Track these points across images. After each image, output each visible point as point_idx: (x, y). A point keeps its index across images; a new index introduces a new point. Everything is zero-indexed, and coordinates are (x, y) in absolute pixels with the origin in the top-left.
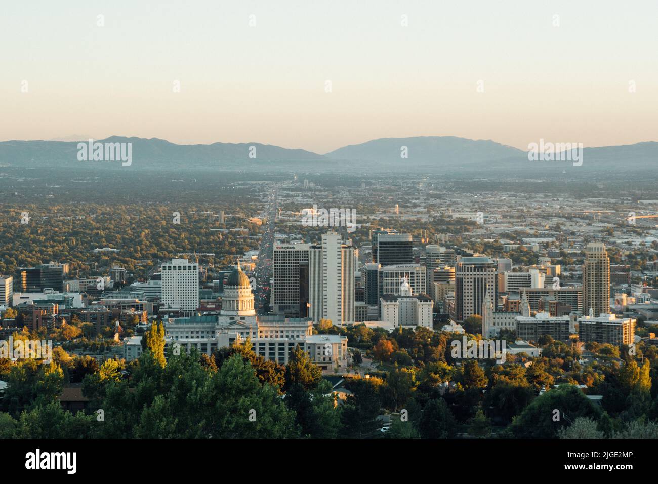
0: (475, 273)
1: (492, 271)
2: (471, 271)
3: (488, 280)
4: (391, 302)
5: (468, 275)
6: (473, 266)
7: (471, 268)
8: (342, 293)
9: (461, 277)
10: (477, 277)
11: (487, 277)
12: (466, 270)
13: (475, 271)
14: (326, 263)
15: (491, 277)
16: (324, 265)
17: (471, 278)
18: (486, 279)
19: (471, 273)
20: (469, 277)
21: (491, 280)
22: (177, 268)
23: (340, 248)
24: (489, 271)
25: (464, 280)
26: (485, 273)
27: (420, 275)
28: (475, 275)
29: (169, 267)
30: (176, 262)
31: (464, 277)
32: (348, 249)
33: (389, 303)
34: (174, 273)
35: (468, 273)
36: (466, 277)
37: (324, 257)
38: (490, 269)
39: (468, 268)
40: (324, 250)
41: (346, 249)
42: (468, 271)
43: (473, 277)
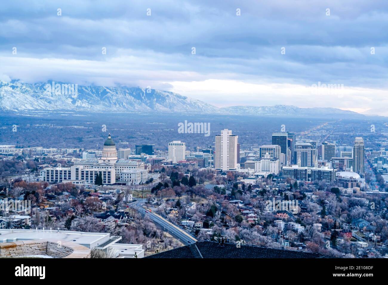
0: (302, 149)
1: (310, 149)
2: (300, 148)
4: (258, 161)
5: (299, 150)
6: (301, 146)
7: (301, 147)
8: (229, 156)
9: (296, 151)
10: (303, 151)
11: (308, 151)
13: (302, 148)
15: (309, 151)
18: (307, 152)
20: (300, 151)
21: (309, 153)
22: (175, 144)
23: (228, 136)
24: (308, 149)
25: (297, 152)
27: (278, 150)
29: (172, 144)
30: (175, 142)
31: (297, 151)
32: (232, 137)
34: (174, 146)
36: (298, 151)
37: (222, 140)
39: (299, 147)
40: (222, 137)
43: (301, 151)
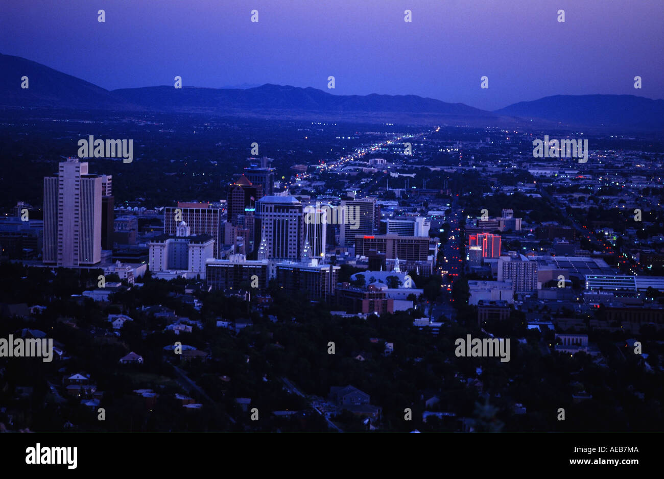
0: (275, 214)
1: (295, 212)
2: (271, 212)
3: (289, 222)
4: (157, 242)
5: (267, 216)
6: (273, 206)
7: (271, 208)
8: (78, 228)
9: (260, 218)
10: (277, 218)
11: (289, 219)
12: (265, 211)
13: (275, 211)
14: (62, 194)
15: (293, 218)
16: (60, 196)
17: (271, 220)
18: (287, 221)
19: (271, 214)
20: (269, 218)
21: (293, 222)
23: (78, 177)
24: (291, 212)
25: (262, 221)
26: (287, 214)
28: (275, 216)
31: (262, 218)
32: (88, 179)
33: (155, 243)
35: (267, 214)
36: (265, 218)
37: (60, 186)
38: (293, 210)
39: (267, 208)
40: (60, 179)
41: (86, 179)
42: (267, 211)
43: (273, 218)
